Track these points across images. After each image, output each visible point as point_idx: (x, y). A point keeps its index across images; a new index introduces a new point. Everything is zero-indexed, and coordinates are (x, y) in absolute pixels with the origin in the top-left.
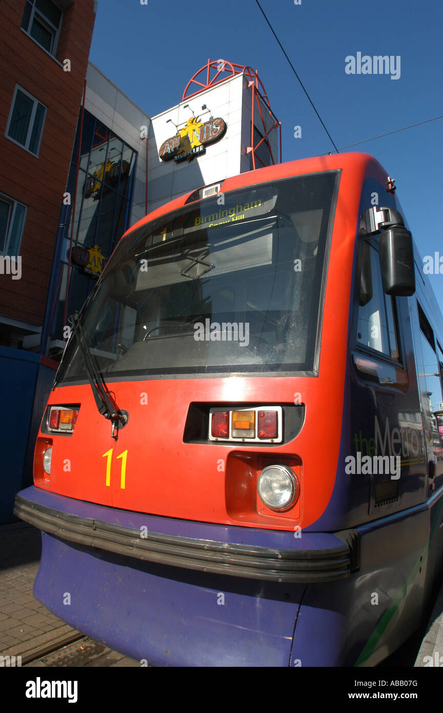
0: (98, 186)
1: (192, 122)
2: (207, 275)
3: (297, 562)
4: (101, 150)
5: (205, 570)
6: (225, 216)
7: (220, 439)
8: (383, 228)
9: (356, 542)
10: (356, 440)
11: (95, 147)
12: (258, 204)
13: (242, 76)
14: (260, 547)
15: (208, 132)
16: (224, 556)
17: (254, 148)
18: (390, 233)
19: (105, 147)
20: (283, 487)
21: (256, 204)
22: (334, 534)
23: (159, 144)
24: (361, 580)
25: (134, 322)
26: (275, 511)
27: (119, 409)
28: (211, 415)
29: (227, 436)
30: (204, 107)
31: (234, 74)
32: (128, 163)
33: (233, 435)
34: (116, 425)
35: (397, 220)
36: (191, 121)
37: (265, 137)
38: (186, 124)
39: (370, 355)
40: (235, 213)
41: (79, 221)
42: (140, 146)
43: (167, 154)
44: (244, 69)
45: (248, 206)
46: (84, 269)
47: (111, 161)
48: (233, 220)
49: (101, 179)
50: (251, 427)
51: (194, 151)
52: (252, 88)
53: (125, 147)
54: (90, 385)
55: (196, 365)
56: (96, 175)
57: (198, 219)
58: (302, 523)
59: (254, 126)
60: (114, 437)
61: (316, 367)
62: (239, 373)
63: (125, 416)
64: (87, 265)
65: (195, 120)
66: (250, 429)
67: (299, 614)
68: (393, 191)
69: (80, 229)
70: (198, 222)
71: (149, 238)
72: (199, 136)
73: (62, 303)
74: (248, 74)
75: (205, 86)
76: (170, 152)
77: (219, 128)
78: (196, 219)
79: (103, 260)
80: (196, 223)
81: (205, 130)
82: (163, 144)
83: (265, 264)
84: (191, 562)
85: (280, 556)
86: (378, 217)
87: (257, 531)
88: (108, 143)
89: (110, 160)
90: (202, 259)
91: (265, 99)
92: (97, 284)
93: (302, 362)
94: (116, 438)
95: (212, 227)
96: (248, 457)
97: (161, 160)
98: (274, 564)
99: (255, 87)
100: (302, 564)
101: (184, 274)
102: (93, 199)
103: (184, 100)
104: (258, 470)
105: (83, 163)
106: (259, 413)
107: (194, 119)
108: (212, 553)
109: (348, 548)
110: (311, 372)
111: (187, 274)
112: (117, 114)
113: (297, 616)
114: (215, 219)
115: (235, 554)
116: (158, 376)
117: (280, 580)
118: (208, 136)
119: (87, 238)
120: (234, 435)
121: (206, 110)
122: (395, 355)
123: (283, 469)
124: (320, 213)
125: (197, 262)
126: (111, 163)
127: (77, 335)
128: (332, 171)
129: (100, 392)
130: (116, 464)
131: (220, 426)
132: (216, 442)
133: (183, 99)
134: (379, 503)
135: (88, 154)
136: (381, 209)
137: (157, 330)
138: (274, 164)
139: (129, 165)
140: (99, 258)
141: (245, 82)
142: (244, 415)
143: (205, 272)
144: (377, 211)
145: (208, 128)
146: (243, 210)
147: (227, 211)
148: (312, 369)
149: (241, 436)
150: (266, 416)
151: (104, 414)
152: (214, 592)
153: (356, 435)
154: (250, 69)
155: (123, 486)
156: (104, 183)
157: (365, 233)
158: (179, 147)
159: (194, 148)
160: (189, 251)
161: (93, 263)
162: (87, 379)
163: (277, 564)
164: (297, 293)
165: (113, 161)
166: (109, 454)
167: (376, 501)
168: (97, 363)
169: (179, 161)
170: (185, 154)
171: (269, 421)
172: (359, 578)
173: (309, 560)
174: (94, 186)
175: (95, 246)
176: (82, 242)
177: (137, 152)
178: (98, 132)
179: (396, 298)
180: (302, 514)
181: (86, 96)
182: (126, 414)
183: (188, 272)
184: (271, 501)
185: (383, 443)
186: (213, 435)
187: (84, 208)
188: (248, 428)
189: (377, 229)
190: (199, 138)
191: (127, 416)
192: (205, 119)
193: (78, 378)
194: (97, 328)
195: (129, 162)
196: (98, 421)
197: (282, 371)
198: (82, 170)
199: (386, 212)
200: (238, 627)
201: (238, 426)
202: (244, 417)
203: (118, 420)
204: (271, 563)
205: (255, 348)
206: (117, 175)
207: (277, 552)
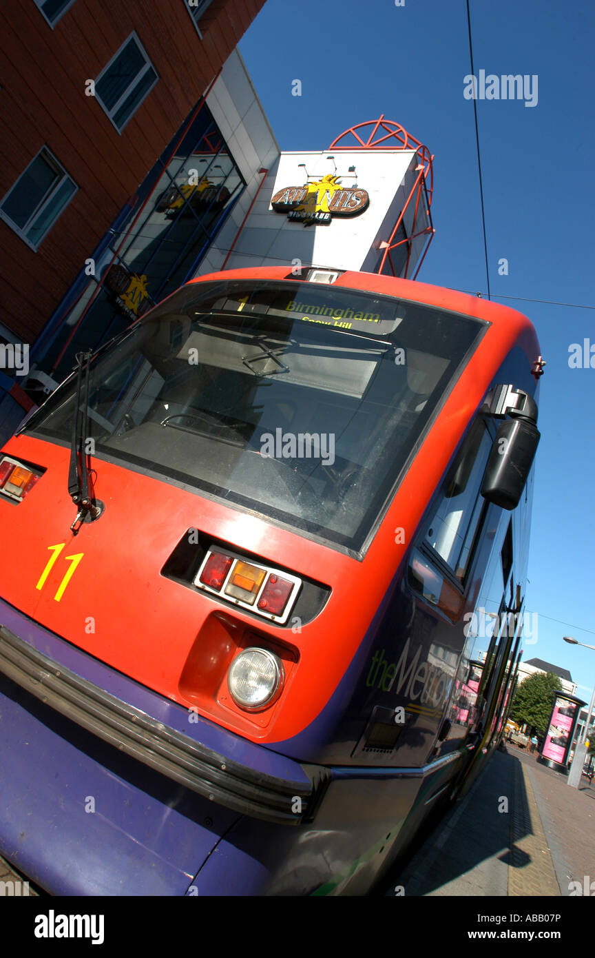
0: (179, 203)
1: (330, 180)
2: (275, 377)
3: (242, 782)
4: (202, 161)
5: (121, 748)
6: (327, 315)
7: (207, 588)
8: (511, 415)
9: (324, 784)
10: (375, 659)
11: (197, 154)
12: (374, 318)
13: (413, 154)
14: (204, 745)
15: (343, 200)
16: (152, 739)
17: (390, 246)
18: (517, 424)
19: (209, 161)
20: (262, 680)
21: (372, 317)
22: (301, 765)
23: (277, 188)
24: (309, 835)
25: (156, 395)
26: (239, 708)
27: (94, 497)
28: (209, 553)
29: (219, 589)
30: (352, 169)
31: (405, 147)
32: (229, 193)
33: (226, 590)
34: (83, 515)
35: (531, 412)
36: (328, 178)
37: (410, 239)
38: (321, 178)
39: (433, 561)
40: (342, 317)
41: (137, 235)
42: (254, 180)
43: (282, 204)
44: (419, 147)
45: (362, 316)
46: (116, 298)
47: (210, 180)
48: (335, 325)
49: (187, 196)
50: (253, 590)
51: (316, 216)
52: (419, 174)
53: (235, 172)
54: (70, 450)
55: (217, 484)
56: (182, 189)
57: (292, 304)
58: (268, 736)
59: (402, 220)
60: (73, 530)
61: (364, 549)
62: (267, 517)
63: (99, 510)
64: (122, 294)
65: (334, 179)
66: (251, 592)
67: (215, 850)
68: (538, 375)
69: (134, 246)
70: (291, 307)
71: (221, 300)
72: (330, 201)
73: (69, 328)
74: (421, 155)
75: (363, 144)
76: (286, 203)
77: (358, 202)
78: (291, 302)
79: (145, 297)
80: (288, 307)
81: (341, 197)
82: (282, 190)
83: (352, 395)
84: (107, 731)
85: (224, 767)
86: (509, 399)
87: (208, 723)
88: (215, 157)
89: (208, 178)
90: (278, 355)
91: (429, 194)
92: (131, 327)
93: (350, 536)
94: (75, 532)
95: (307, 322)
96: (234, 626)
97: (271, 208)
98: (213, 774)
99: (423, 174)
100: (248, 788)
101: (247, 363)
102: (166, 216)
103: (331, 149)
104: (239, 647)
105: (173, 166)
106: (271, 576)
107: (333, 177)
108: (139, 730)
109: (311, 789)
110: (355, 553)
111: (251, 365)
112: (241, 126)
113: (212, 852)
114: (314, 313)
115: (168, 741)
116: (164, 477)
117: (211, 798)
118: (341, 206)
119: (137, 261)
120: (228, 591)
121: (352, 174)
122: (460, 574)
123: (271, 657)
124: (445, 363)
125: (270, 356)
126: (208, 183)
127: (79, 378)
128: (480, 320)
129: (79, 465)
130: (62, 565)
131: (214, 572)
132: (202, 590)
133: (331, 147)
134: (369, 747)
135: (185, 158)
136: (518, 391)
137: (180, 418)
138: (405, 278)
139: (230, 195)
140: (141, 292)
141: (415, 162)
142: (251, 571)
143: (275, 373)
144: (512, 392)
145: (345, 196)
146: (353, 318)
147: (332, 310)
148: (358, 549)
149: (236, 596)
150: (278, 583)
151: (72, 495)
152: (118, 780)
153: (377, 652)
154: (426, 150)
155: (58, 597)
156: (188, 203)
157: (486, 411)
158: (301, 202)
159: (318, 212)
160: (265, 338)
161: (131, 296)
162: (70, 440)
163: (217, 776)
164: (378, 449)
165: (212, 181)
166: (58, 548)
167: (366, 744)
168: (90, 426)
169: (293, 220)
170: (304, 215)
171: (279, 591)
172: (308, 833)
173: (257, 786)
174: (174, 201)
175: (143, 276)
176: (128, 264)
177: (245, 185)
178: (207, 137)
179: (490, 506)
180: (273, 724)
181: (213, 88)
182: (102, 507)
183: (254, 363)
184: (240, 692)
185: (404, 676)
186: (202, 580)
187: (150, 222)
188: (250, 589)
189: (503, 412)
190: (329, 203)
191: (102, 510)
192: (347, 183)
193: (58, 434)
194: (107, 382)
195: (231, 192)
196: (60, 501)
197: (322, 536)
198: (168, 174)
199: (522, 397)
200: (131, 837)
201: (237, 582)
202: (250, 573)
203: (88, 510)
204: (209, 772)
205: (300, 493)
206: (209, 201)
207: (222, 760)
